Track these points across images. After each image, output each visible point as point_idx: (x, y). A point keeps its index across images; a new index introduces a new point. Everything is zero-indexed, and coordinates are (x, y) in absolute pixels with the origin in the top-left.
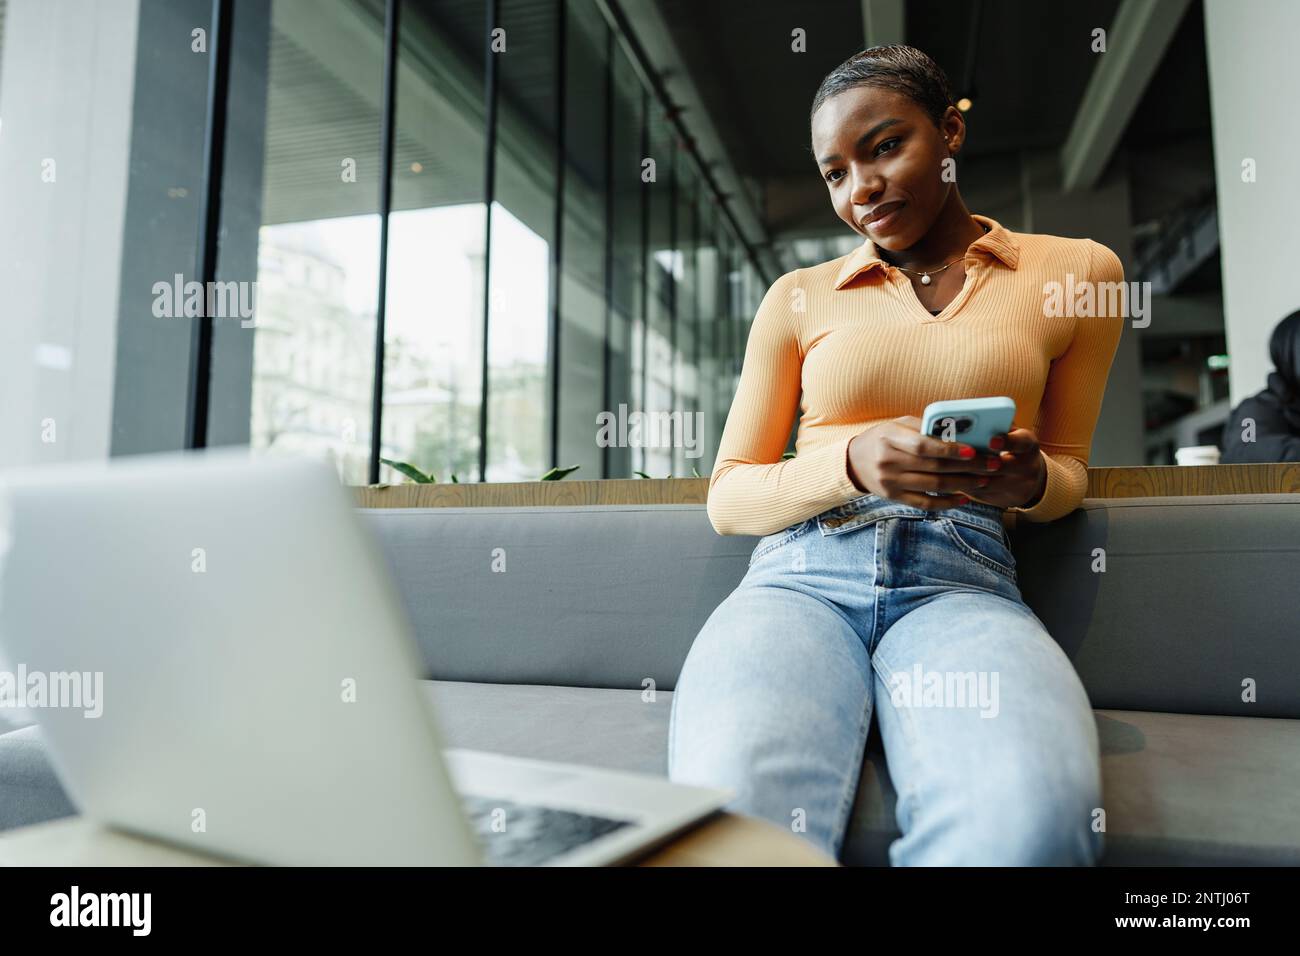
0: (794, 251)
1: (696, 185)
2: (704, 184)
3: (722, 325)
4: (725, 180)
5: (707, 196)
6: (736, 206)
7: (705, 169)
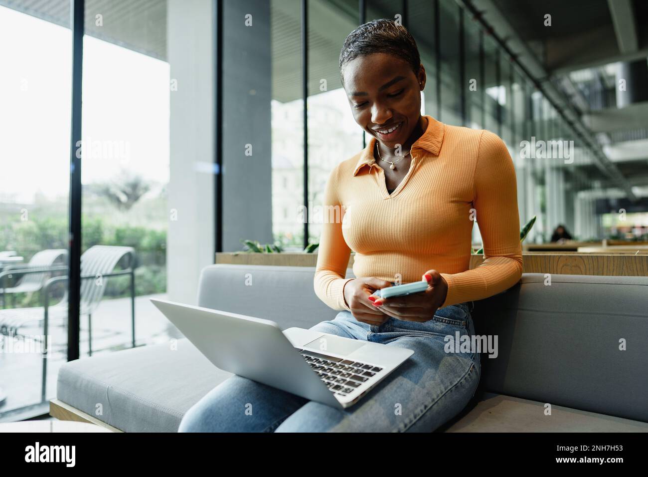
0: (569, 78)
1: (497, 53)
2: (502, 52)
3: (529, 124)
4: (515, 46)
5: (505, 59)
6: (525, 60)
7: (502, 43)
